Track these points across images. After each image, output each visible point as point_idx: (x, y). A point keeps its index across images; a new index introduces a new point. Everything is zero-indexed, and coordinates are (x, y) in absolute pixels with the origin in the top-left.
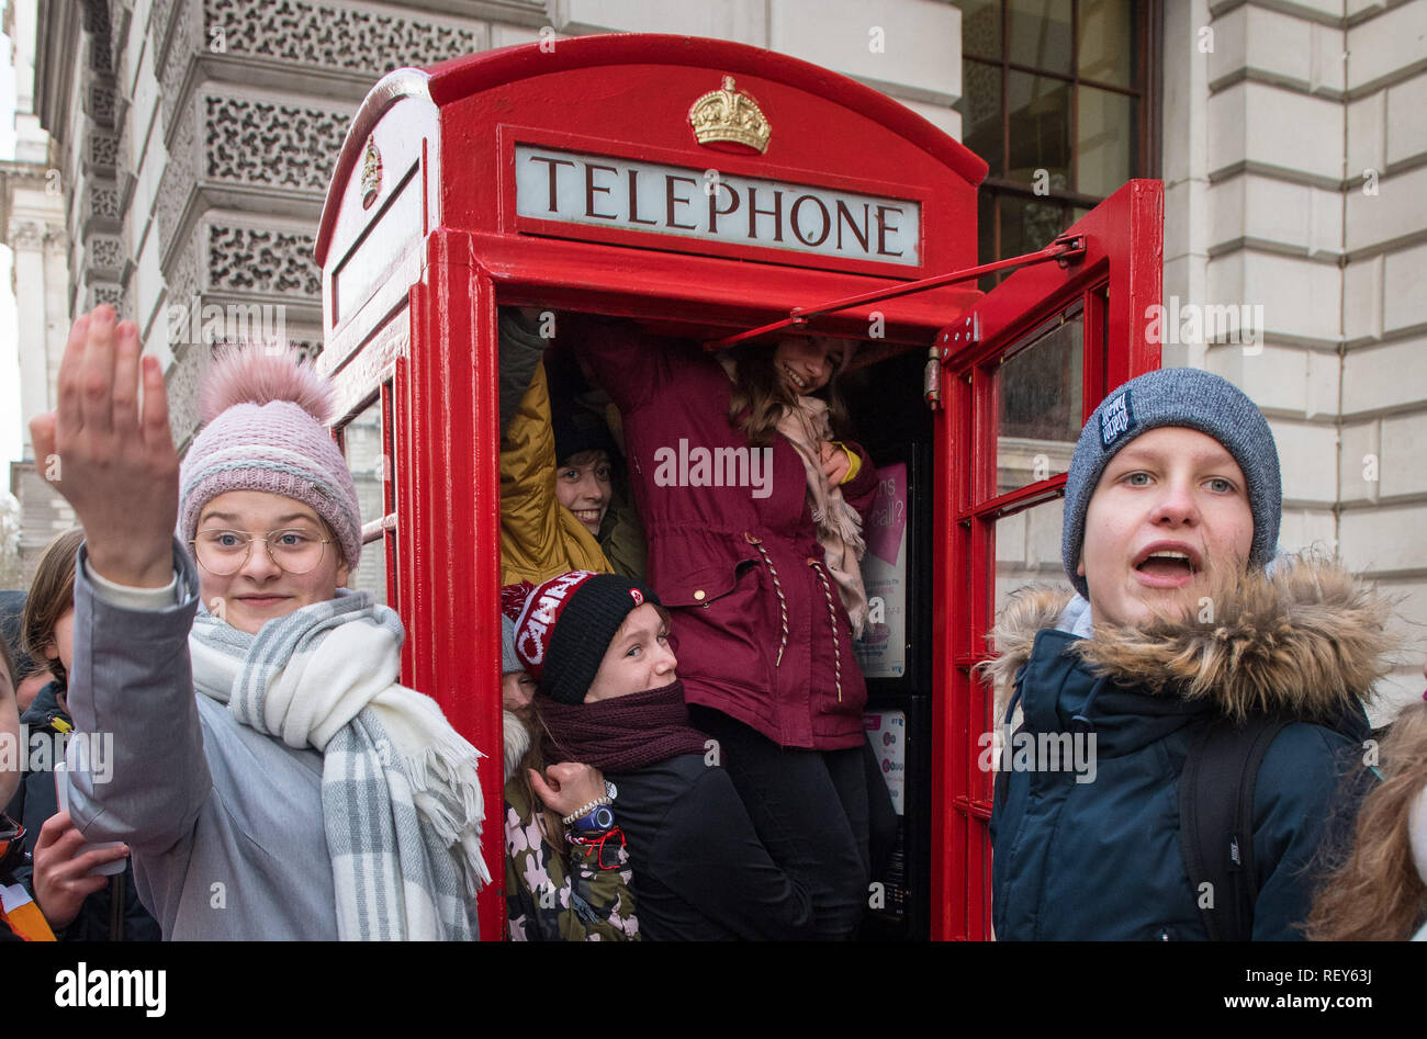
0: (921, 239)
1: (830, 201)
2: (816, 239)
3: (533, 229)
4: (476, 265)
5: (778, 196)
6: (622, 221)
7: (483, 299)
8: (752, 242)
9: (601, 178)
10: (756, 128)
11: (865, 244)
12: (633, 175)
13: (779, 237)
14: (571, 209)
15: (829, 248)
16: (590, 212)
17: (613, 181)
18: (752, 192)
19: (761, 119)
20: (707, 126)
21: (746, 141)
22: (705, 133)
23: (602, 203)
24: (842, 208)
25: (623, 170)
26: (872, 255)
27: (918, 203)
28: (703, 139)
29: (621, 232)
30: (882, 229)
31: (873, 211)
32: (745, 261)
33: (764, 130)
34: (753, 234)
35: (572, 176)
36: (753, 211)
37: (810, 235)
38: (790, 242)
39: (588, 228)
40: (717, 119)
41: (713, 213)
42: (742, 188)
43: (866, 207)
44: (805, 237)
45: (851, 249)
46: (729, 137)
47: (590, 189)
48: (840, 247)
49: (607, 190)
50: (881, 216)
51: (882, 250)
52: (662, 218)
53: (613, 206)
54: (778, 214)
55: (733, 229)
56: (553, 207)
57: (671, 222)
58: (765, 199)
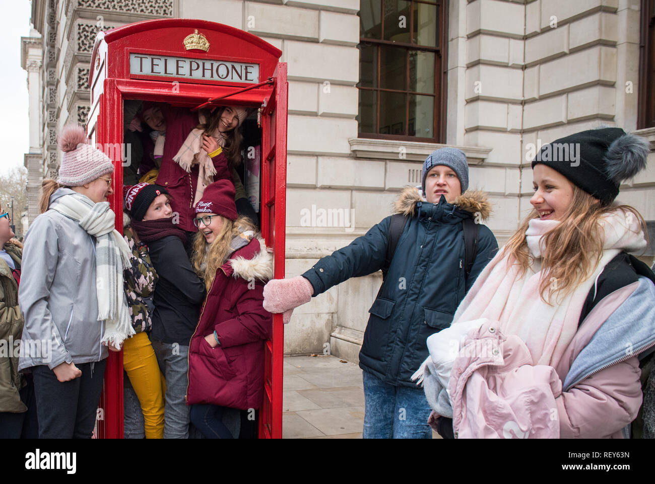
0: (259, 75)
1: (229, 65)
2: (224, 76)
3: (134, 77)
4: (117, 88)
5: (212, 64)
6: (163, 74)
7: (118, 98)
8: (204, 78)
9: (156, 61)
10: (204, 44)
11: (241, 77)
12: (166, 61)
13: (212, 77)
14: (147, 71)
15: (229, 79)
16: (152, 71)
17: (160, 63)
18: (204, 64)
19: (206, 41)
20: (189, 45)
21: (201, 48)
22: (189, 47)
23: (156, 69)
24: (233, 67)
25: (163, 59)
26: (243, 81)
27: (259, 64)
28: (188, 49)
29: (162, 77)
30: (247, 73)
31: (244, 67)
32: (201, 84)
33: (207, 45)
34: (204, 76)
35: (147, 62)
36: (204, 69)
37: (222, 76)
38: (216, 78)
39: (151, 77)
40: (192, 42)
41: (191, 70)
42: (200, 63)
43: (241, 66)
44: (221, 76)
45: (236, 79)
46: (196, 48)
47: (153, 65)
48: (232, 79)
49: (158, 65)
50: (246, 69)
51: (246, 79)
52: (175, 72)
53: (160, 70)
54: (212, 70)
55: (197, 75)
56: (141, 71)
57: (177, 73)
58: (208, 65)
